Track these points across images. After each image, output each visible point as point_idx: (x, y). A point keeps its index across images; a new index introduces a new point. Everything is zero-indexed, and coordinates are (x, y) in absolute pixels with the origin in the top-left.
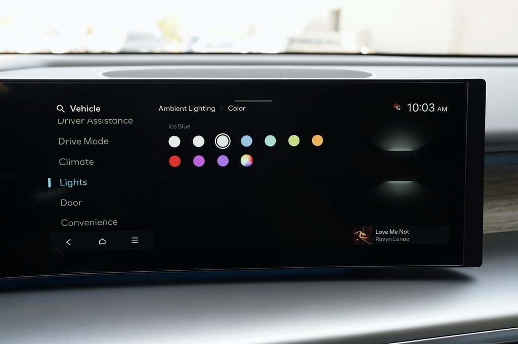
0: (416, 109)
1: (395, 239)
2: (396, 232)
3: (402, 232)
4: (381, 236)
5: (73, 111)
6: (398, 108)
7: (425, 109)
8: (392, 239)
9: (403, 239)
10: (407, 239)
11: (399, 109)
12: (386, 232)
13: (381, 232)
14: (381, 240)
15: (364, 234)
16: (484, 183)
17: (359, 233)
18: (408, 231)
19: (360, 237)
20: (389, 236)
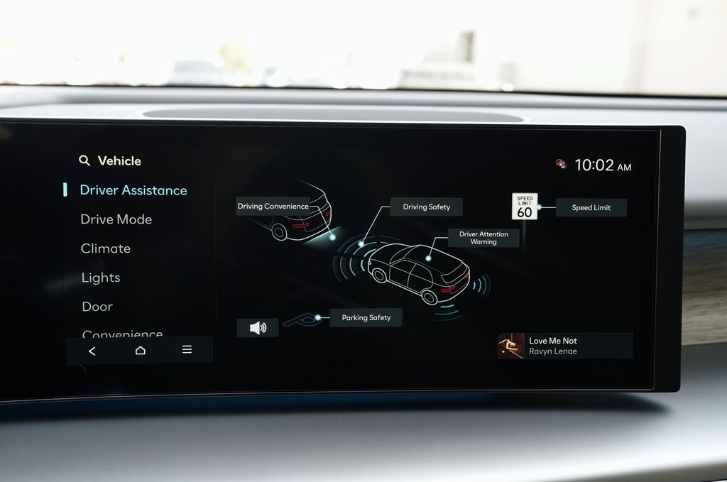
0: (587, 167)
1: (557, 352)
2: (559, 342)
3: (567, 341)
4: (536, 347)
5: (103, 164)
6: (562, 165)
7: (600, 167)
8: (553, 352)
9: (568, 352)
10: (574, 352)
11: (563, 167)
12: (545, 341)
13: (537, 341)
14: (536, 352)
15: (513, 344)
16: (683, 274)
17: (506, 342)
18: (575, 340)
19: (507, 348)
20: (548, 346)
